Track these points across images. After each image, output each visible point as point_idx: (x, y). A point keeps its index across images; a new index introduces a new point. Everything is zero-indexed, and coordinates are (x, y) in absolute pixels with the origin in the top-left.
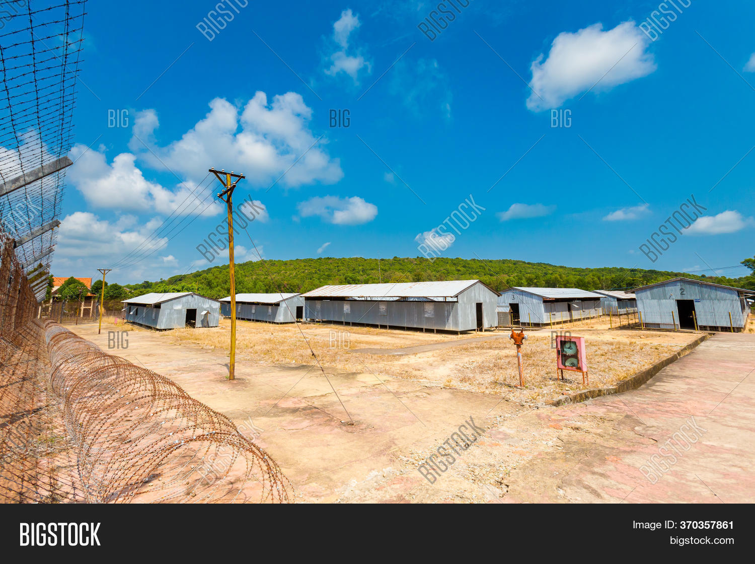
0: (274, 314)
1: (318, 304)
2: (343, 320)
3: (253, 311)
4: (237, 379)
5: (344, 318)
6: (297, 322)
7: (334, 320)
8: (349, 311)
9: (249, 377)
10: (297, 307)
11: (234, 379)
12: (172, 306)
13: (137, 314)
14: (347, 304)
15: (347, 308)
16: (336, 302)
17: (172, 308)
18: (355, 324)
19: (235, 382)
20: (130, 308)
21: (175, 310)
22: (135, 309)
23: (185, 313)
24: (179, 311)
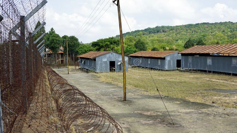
0: (163, 65)
1: (190, 59)
2: (207, 69)
3: (149, 63)
4: (128, 100)
5: (208, 68)
6: (177, 70)
7: (201, 69)
8: (211, 64)
9: (134, 100)
10: (177, 60)
11: (126, 100)
12: (102, 59)
13: (85, 64)
14: (209, 58)
15: (209, 61)
16: (203, 58)
17: (102, 61)
18: (214, 72)
19: (126, 102)
20: (81, 60)
21: (103, 62)
22: (84, 61)
23: (109, 63)
24: (106, 62)
